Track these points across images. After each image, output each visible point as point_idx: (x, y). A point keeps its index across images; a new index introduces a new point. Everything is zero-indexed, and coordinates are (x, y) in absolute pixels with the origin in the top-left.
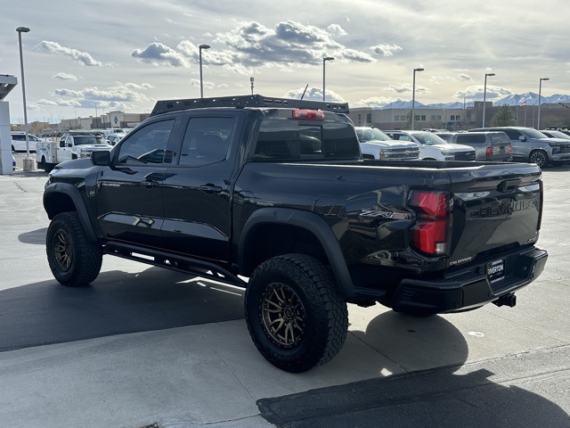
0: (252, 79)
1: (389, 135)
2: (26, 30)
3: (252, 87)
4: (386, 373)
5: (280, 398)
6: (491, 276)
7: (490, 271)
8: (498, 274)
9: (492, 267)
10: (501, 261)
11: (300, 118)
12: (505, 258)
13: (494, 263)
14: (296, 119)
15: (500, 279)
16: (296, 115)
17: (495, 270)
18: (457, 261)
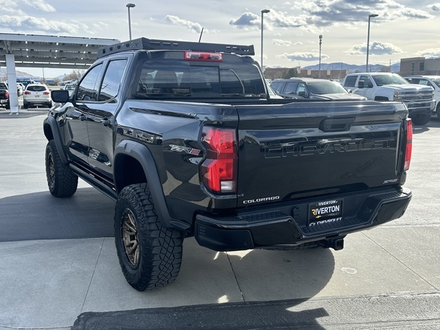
0: (321, 37)
1: (407, 79)
2: (133, 6)
3: (320, 43)
4: (223, 300)
5: (105, 313)
6: (318, 217)
7: (315, 212)
8: (331, 215)
9: (319, 207)
10: (334, 202)
11: (193, 59)
12: (343, 199)
13: (320, 204)
14: (188, 60)
15: (334, 220)
16: (188, 57)
17: (326, 210)
18: (255, 200)
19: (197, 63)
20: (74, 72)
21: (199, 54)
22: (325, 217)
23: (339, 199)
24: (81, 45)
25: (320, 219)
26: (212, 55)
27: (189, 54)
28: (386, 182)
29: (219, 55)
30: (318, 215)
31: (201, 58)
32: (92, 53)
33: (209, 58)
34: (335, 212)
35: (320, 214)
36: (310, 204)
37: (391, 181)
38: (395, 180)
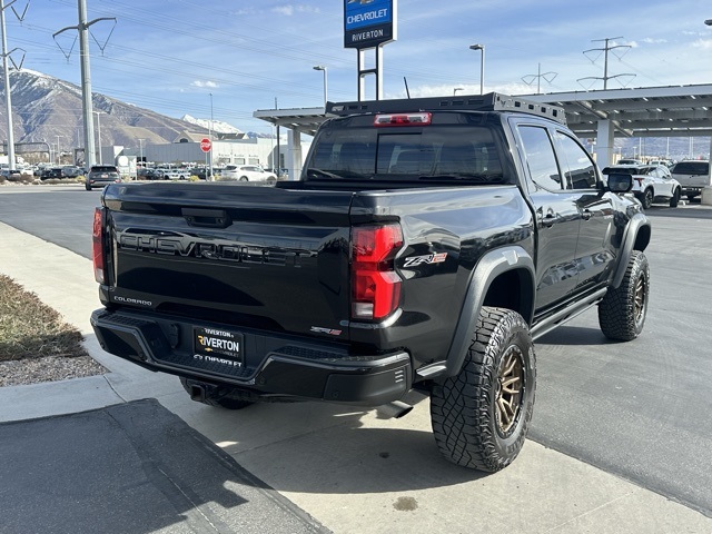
6: (209, 350)
7: (203, 340)
8: (228, 353)
9: (210, 336)
10: (228, 334)
13: (208, 331)
14: (377, 126)
15: (230, 363)
16: (377, 122)
17: (219, 343)
18: (125, 299)
19: (390, 130)
21: (390, 116)
22: (218, 353)
23: (235, 333)
25: (211, 354)
26: (410, 116)
28: (316, 329)
29: (424, 117)
30: (207, 346)
31: (394, 121)
33: (406, 122)
34: (232, 351)
35: (211, 347)
36: (194, 326)
37: (328, 331)
38: (336, 332)
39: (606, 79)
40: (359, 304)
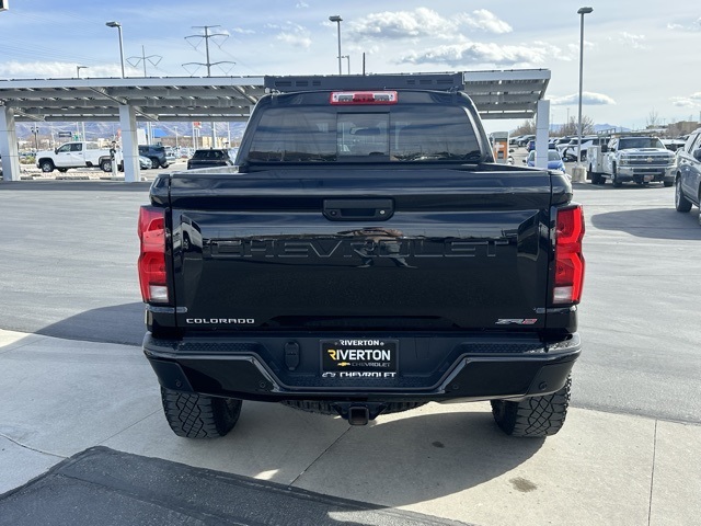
2: (589, 10)
6: (344, 364)
7: (334, 354)
8: (374, 364)
9: (345, 348)
10: (377, 343)
11: (341, 104)
12: (396, 341)
13: (344, 342)
15: (379, 374)
16: (334, 100)
17: (360, 355)
18: (208, 320)
19: (349, 109)
20: (527, 123)
21: (352, 94)
22: (356, 366)
23: (386, 340)
24: (492, 82)
25: (347, 369)
26: (376, 93)
27: (336, 97)
28: (503, 321)
29: (392, 96)
30: (341, 360)
31: (357, 101)
32: (511, 93)
33: (371, 101)
34: (381, 361)
35: (347, 360)
36: (323, 340)
37: (519, 321)
38: (532, 321)
39: (209, 65)
40: (556, 289)
